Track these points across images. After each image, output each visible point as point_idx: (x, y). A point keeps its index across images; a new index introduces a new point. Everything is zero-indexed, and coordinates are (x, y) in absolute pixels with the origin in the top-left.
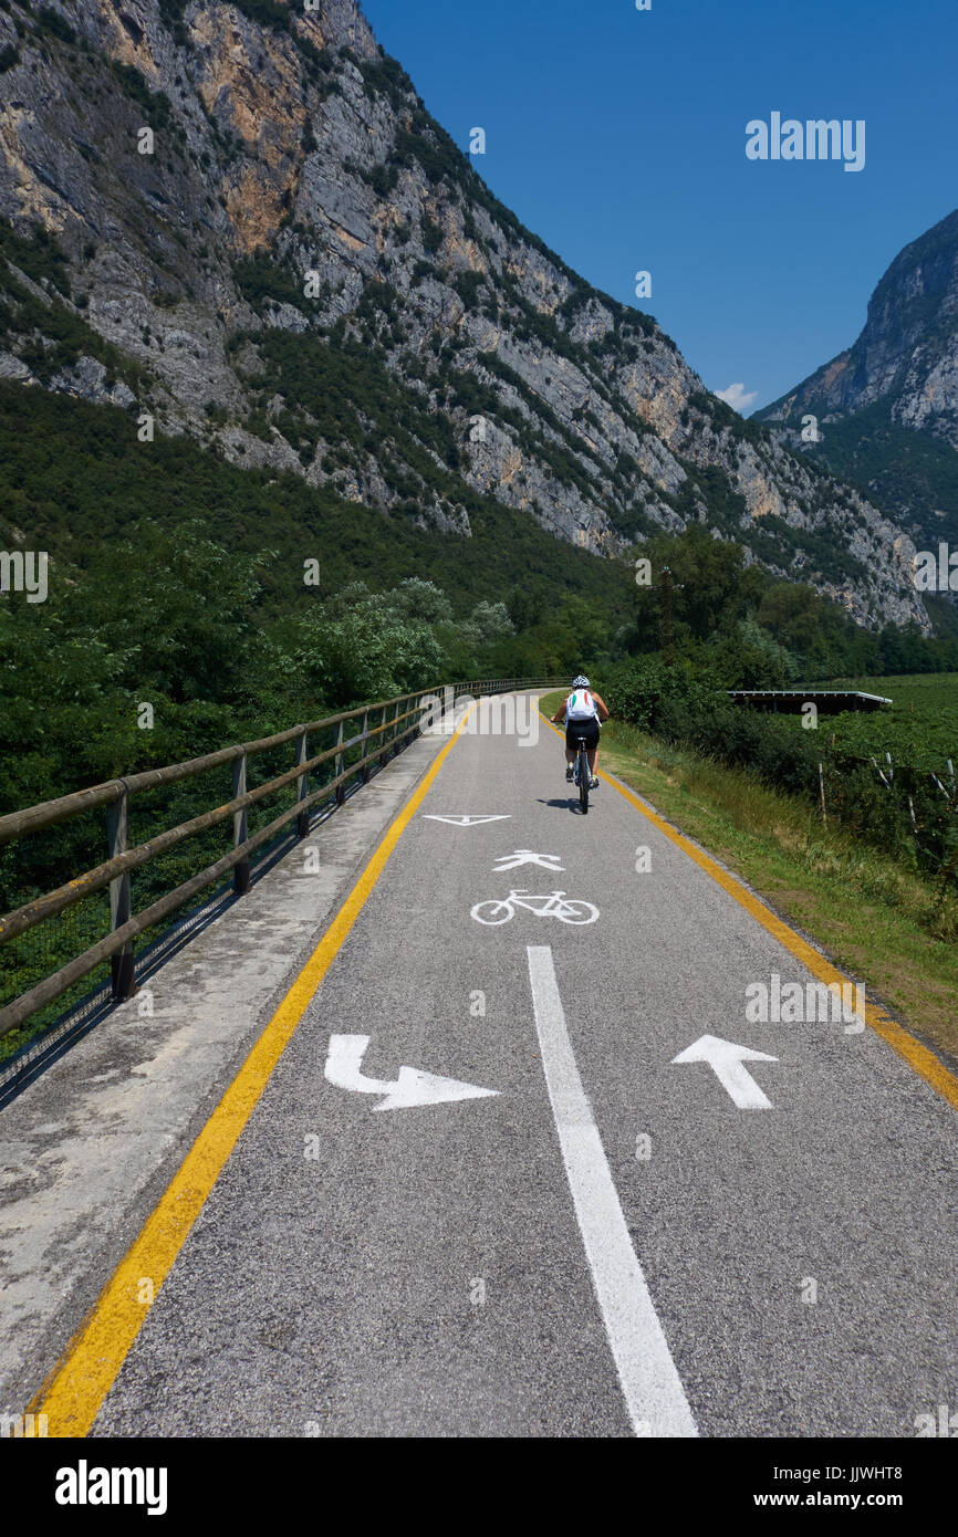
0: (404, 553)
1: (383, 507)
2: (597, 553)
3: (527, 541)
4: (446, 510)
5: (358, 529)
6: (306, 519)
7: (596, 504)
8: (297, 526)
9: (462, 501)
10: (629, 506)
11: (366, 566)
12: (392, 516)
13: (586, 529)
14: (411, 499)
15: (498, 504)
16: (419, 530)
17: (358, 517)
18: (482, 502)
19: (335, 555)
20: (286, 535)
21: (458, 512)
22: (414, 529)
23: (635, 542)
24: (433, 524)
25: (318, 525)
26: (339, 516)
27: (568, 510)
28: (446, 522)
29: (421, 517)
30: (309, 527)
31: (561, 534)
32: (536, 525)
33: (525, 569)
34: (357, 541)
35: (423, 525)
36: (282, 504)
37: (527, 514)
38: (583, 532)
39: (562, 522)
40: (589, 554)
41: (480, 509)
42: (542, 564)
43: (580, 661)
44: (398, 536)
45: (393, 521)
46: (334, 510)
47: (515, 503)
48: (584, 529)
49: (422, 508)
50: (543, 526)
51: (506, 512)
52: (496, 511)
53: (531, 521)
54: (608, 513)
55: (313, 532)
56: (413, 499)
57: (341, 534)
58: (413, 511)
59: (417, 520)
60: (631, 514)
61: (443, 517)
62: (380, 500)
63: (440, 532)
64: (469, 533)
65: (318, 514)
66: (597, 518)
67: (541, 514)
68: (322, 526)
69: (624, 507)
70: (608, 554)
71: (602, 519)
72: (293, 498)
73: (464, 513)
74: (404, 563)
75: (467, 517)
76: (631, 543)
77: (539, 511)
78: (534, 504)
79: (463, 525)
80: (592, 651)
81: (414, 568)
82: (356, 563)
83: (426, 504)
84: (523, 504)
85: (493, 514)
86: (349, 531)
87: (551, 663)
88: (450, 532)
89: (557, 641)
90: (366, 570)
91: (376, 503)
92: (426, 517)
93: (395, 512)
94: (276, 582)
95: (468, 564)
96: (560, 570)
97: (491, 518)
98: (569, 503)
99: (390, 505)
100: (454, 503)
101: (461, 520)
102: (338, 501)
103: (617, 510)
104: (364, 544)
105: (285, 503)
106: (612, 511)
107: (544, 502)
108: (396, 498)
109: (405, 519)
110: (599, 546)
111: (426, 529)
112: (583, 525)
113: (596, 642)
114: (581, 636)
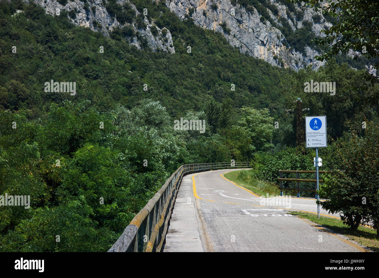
0: (124, 68)
1: (106, 30)
2: (274, 63)
3: (218, 56)
4: (154, 32)
5: (88, 48)
6: (47, 42)
7: (273, 25)
8: (41, 48)
9: (167, 24)
10: (300, 25)
11: (95, 78)
12: (113, 37)
13: (265, 45)
14: (127, 24)
15: (195, 26)
16: (134, 49)
17: (87, 40)
18: (182, 26)
19: (70, 69)
20: (33, 54)
21: (164, 34)
22: (130, 48)
23: (305, 55)
24: (144, 44)
25: (57, 46)
26: (73, 39)
27: (250, 30)
28: (155, 43)
29: (135, 39)
30: (50, 48)
31: (244, 50)
32: (226, 42)
33: (217, 78)
34: (88, 59)
35: (137, 44)
36: (28, 29)
37: (218, 34)
38: (262, 48)
39: (245, 40)
40: (267, 65)
41: (181, 31)
42: (230, 74)
43: (254, 151)
44: (118, 54)
45: (114, 42)
46: (69, 34)
47: (209, 25)
48: (263, 44)
49: (136, 31)
50: (231, 43)
51: (201, 32)
52: (194, 32)
53: (221, 39)
54: (283, 31)
55: (54, 52)
56: (129, 24)
57: (75, 54)
58: (129, 33)
59: (132, 41)
60: (302, 32)
61: (153, 38)
62: (103, 25)
63: (150, 50)
64: (173, 51)
65: (56, 38)
66: (274, 36)
67: (229, 34)
68: (59, 47)
69: (296, 26)
70: (283, 65)
71: (278, 38)
72: (36, 24)
73: (169, 35)
74: (124, 75)
75: (171, 38)
76: (301, 55)
77: (227, 31)
78: (224, 25)
79: (168, 44)
80: (261, 144)
81: (132, 80)
82: (87, 76)
83: (139, 28)
84: (215, 26)
85: (191, 35)
86: (81, 51)
87: (234, 153)
88: (158, 50)
89: (237, 139)
90: (94, 82)
91: (100, 27)
92: (139, 38)
93: (115, 34)
94: (28, 91)
95: (172, 75)
96: (244, 79)
97: (190, 38)
98: (252, 24)
99: (111, 29)
100: (161, 27)
101: (166, 41)
102: (70, 26)
103: (290, 28)
104: (93, 61)
105: (31, 28)
106: (286, 30)
107: (232, 25)
108: (116, 24)
109: (123, 41)
110: (275, 58)
111: (139, 48)
112: (262, 42)
113: (264, 138)
114: (253, 134)
